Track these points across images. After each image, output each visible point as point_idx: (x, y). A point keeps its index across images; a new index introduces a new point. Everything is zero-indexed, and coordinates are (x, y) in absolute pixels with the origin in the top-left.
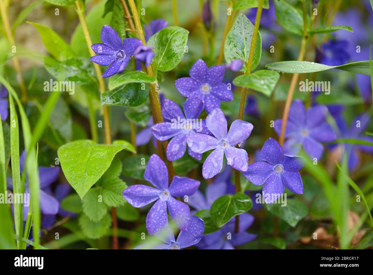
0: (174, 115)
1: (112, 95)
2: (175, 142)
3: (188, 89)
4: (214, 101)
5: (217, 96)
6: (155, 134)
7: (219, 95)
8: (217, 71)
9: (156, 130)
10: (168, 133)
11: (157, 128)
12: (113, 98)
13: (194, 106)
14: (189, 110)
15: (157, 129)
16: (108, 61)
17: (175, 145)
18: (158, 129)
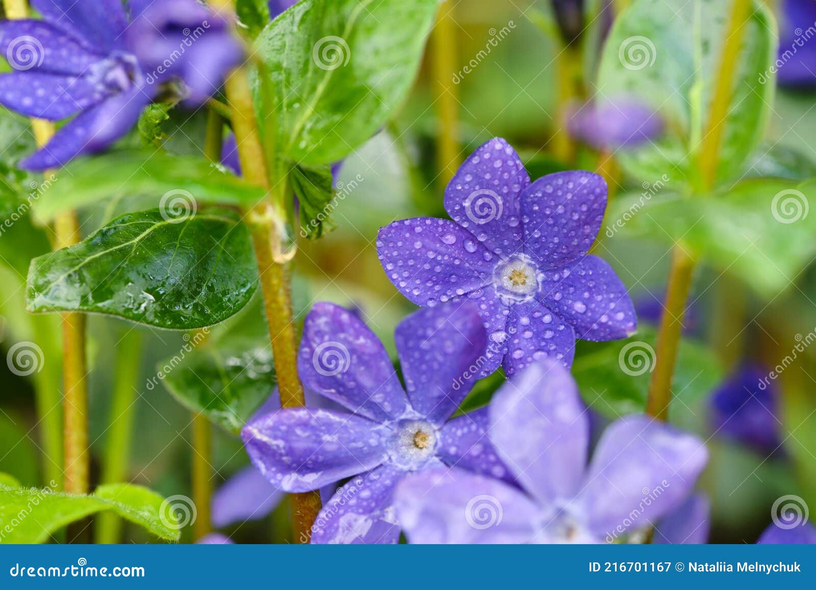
0: (355, 380)
1: (77, 268)
2: (353, 502)
3: (431, 270)
4: (549, 334)
5: (562, 314)
6: (261, 459)
7: (570, 307)
8: (569, 196)
9: (265, 439)
10: (321, 458)
11: (274, 431)
12: (82, 280)
13: (443, 340)
14: (422, 360)
15: (270, 436)
16: (62, 101)
17: (350, 516)
18: (275, 438)
